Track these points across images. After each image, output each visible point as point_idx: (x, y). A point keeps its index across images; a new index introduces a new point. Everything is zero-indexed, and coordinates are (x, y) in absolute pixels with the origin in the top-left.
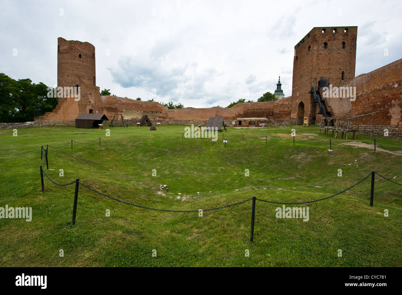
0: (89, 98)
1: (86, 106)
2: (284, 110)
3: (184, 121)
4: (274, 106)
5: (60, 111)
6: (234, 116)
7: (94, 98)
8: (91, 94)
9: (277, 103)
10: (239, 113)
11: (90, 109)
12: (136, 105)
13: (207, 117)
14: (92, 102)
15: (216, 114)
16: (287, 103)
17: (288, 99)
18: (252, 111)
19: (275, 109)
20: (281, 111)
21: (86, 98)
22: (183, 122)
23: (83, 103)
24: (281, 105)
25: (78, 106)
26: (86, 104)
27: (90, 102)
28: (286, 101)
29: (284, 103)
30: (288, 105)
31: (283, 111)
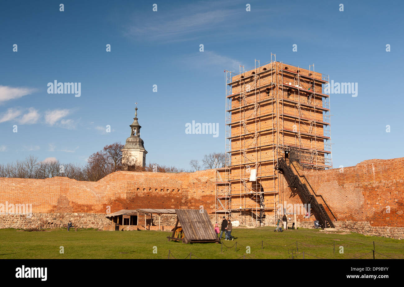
4: (190, 184)
6: (107, 203)
9: (197, 179)
15: (61, 196)
20: (207, 196)
24: (206, 182)
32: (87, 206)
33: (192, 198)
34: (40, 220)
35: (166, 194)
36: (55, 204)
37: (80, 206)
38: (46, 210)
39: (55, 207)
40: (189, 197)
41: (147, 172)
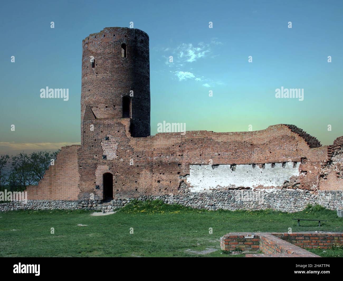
0: (104, 148)
1: (96, 168)
5: (43, 182)
7: (115, 146)
8: (107, 139)
11: (106, 172)
12: (227, 146)
14: (111, 155)
21: (96, 149)
23: (89, 161)
25: (77, 168)
26: (95, 162)
27: (105, 157)
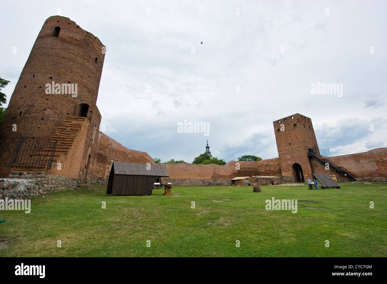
2: (271, 169)
3: (178, 180)
4: (258, 166)
6: (230, 174)
7: (95, 134)
8: (96, 125)
9: (261, 163)
10: (234, 171)
11: (90, 153)
13: (205, 175)
15: (214, 172)
16: (272, 163)
17: (273, 161)
18: (243, 169)
19: (260, 169)
20: (267, 170)
22: (176, 182)
24: (266, 165)
25: (84, 144)
26: (90, 142)
27: (92, 140)
28: (271, 162)
29: (269, 164)
30: (274, 165)
31: (269, 171)
32: (224, 176)
33: (260, 172)
34: (208, 182)
35: (250, 170)
36: (213, 175)
37: (221, 176)
38: (209, 178)
39: (213, 176)
40: (259, 171)
41: (242, 161)
